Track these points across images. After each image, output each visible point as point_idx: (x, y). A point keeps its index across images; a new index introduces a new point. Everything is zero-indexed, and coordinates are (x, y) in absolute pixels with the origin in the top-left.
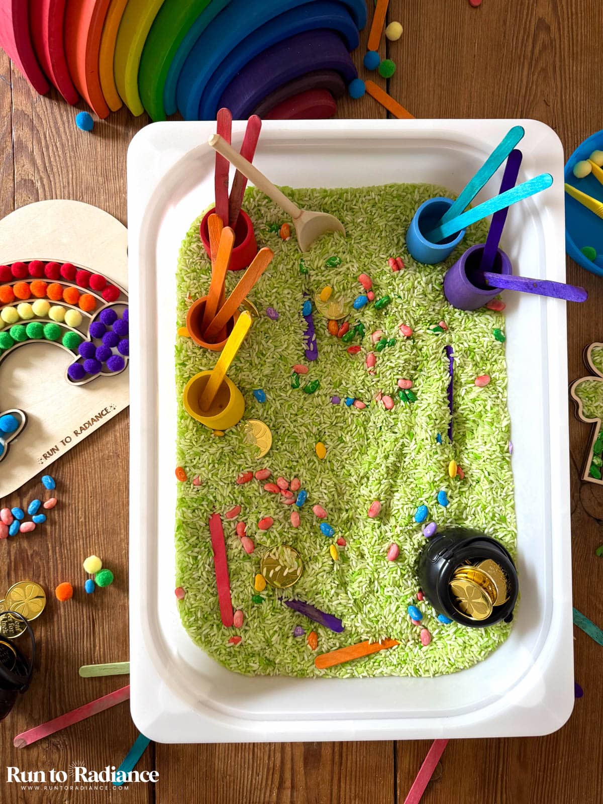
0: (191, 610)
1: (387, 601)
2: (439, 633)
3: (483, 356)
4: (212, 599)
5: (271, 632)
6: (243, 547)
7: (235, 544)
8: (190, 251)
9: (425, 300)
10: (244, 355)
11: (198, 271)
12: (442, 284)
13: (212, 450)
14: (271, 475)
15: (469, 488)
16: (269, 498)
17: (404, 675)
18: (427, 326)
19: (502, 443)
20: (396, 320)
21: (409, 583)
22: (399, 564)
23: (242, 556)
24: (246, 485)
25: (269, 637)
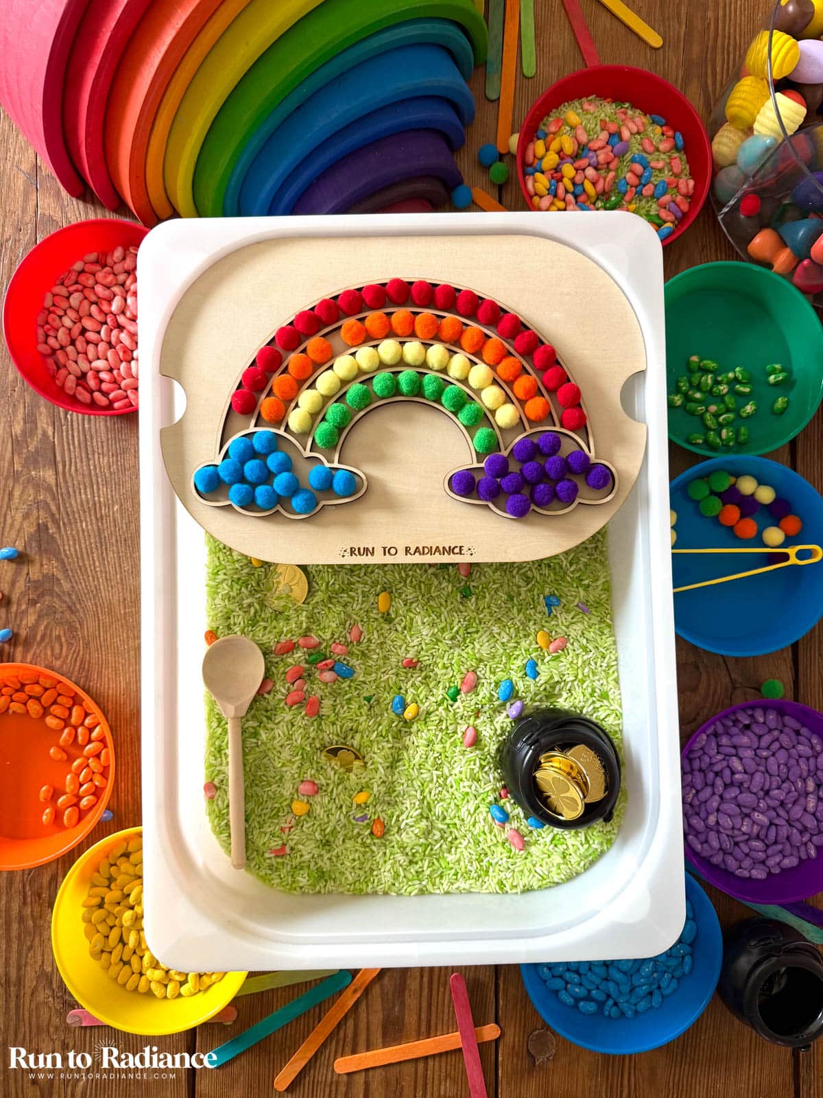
17: (487, 891)
21: (491, 776)
22: (477, 752)
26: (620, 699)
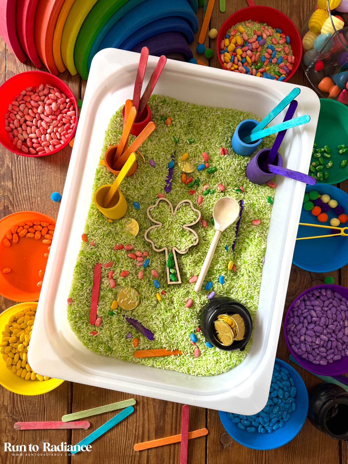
0: (74, 312)
1: (180, 328)
2: (205, 352)
3: (259, 209)
4: (87, 308)
5: (114, 332)
6: (110, 284)
7: (106, 281)
8: (116, 121)
9: (235, 173)
10: (132, 182)
11: (117, 132)
12: (246, 167)
13: (104, 229)
14: (133, 249)
15: (237, 278)
16: (129, 261)
17: (181, 372)
18: (233, 188)
19: (259, 257)
20: (218, 181)
21: (194, 321)
22: (191, 310)
23: (108, 289)
24: (118, 251)
25: (112, 335)
26: (258, 300)
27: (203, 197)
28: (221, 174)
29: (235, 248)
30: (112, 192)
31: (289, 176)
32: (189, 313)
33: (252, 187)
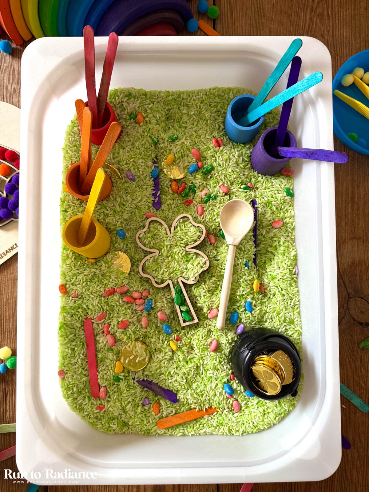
0: (70, 386)
1: (209, 381)
2: (246, 404)
3: (278, 207)
4: (85, 378)
5: (126, 402)
6: (107, 341)
7: (101, 339)
8: (73, 132)
9: (237, 168)
10: (109, 205)
11: (78, 146)
12: (250, 156)
13: (86, 273)
14: (128, 290)
15: (268, 300)
16: (126, 306)
17: (221, 434)
18: (239, 186)
19: (291, 268)
20: (218, 182)
21: (225, 367)
22: (218, 354)
23: (106, 348)
24: (110, 297)
25: (124, 406)
26: (301, 324)
27: (204, 205)
28: (220, 173)
29: (257, 262)
30: (86, 224)
31: (309, 156)
32: (216, 358)
33: (262, 180)
